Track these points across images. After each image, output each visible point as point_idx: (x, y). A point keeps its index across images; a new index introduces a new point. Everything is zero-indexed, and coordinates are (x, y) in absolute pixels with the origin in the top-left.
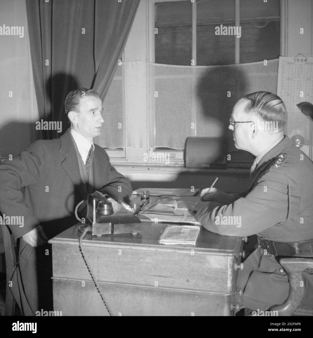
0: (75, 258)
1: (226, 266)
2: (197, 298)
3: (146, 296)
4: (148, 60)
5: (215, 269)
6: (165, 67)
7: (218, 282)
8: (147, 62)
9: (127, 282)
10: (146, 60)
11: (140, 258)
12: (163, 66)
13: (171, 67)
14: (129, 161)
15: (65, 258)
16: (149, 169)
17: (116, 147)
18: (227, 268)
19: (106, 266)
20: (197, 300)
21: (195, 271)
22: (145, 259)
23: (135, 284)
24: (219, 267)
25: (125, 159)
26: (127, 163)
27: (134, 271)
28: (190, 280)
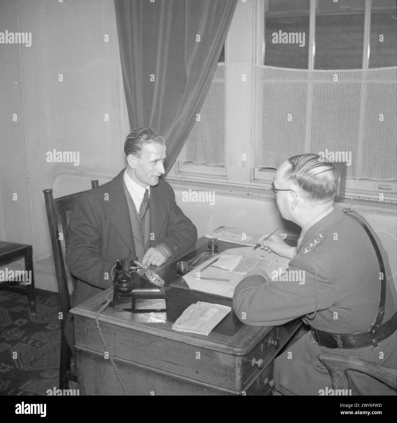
0: (94, 331)
1: (234, 364)
2: (205, 391)
3: (158, 379)
4: (254, 61)
5: (224, 366)
6: (273, 70)
7: (227, 379)
8: (252, 63)
9: (141, 363)
10: (252, 60)
11: (153, 341)
12: (272, 69)
13: (280, 70)
14: (230, 181)
15: (86, 330)
16: (248, 194)
17: (216, 164)
18: (235, 367)
19: (122, 343)
20: (206, 393)
21: (204, 364)
22: (157, 343)
23: (148, 366)
24: (228, 364)
25: (225, 178)
26: (228, 183)
27: (147, 353)
28: (199, 372)
